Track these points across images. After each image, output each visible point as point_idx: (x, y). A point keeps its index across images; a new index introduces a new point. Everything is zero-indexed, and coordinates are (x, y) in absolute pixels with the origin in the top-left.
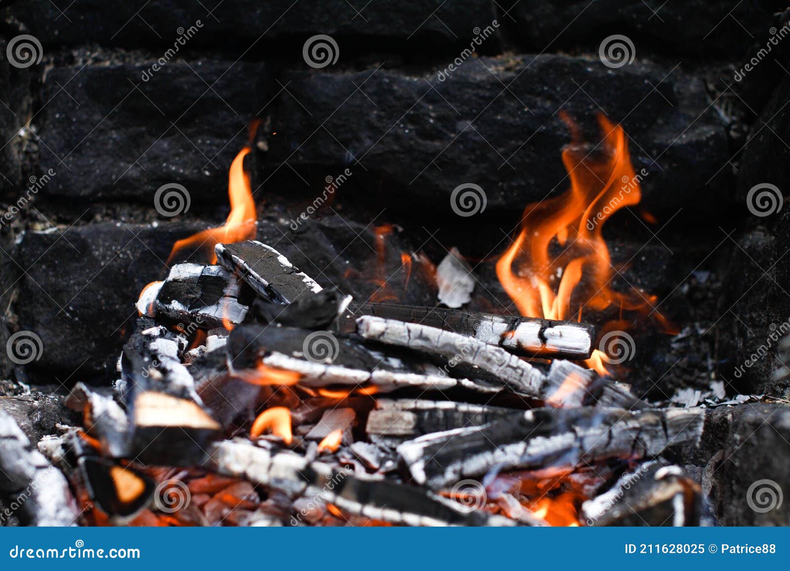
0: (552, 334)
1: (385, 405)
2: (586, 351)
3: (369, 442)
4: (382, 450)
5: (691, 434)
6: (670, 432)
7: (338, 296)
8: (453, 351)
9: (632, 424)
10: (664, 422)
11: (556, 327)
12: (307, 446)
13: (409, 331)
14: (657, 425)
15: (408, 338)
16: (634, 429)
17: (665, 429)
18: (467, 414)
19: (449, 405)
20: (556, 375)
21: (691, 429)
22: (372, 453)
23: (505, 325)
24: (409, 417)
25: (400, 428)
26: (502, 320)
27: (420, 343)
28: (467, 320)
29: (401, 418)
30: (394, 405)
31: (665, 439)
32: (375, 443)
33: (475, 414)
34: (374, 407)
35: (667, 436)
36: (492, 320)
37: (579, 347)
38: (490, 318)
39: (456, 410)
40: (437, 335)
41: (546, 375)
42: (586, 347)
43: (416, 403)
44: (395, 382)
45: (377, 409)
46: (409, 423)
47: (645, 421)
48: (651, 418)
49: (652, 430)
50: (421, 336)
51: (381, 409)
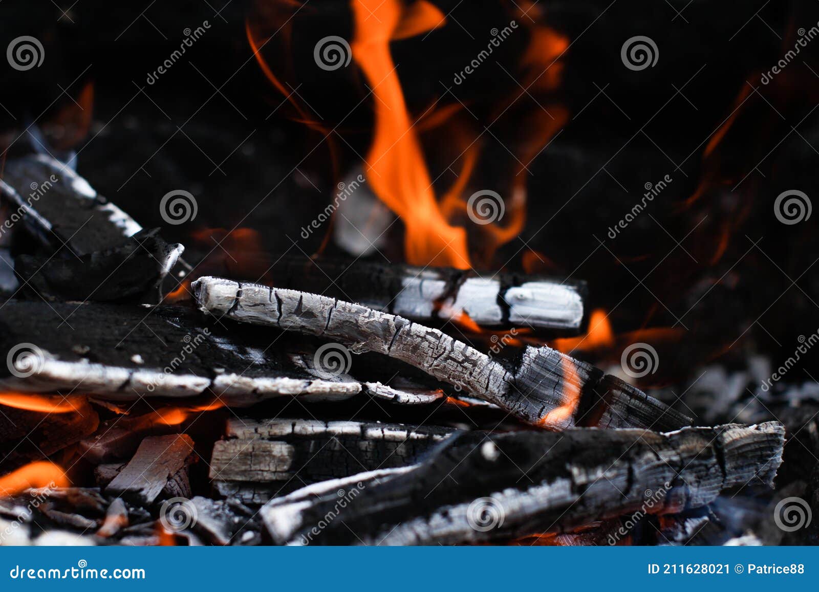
0: (519, 297)
1: (241, 430)
2: (575, 324)
3: (214, 495)
4: (235, 510)
5: (763, 468)
6: (728, 466)
7: (161, 243)
8: (355, 334)
9: (666, 456)
10: (719, 450)
11: (525, 285)
12: (106, 506)
13: (280, 302)
14: (707, 456)
15: (278, 314)
16: (671, 464)
17: (721, 463)
18: (381, 442)
19: (350, 427)
20: (531, 371)
21: (763, 459)
22: (218, 517)
23: (441, 284)
24: (281, 449)
25: (267, 471)
26: (435, 275)
27: (298, 321)
28: (378, 278)
29: (269, 453)
30: (256, 430)
31: (720, 479)
32: (224, 498)
33: (395, 441)
34: (222, 434)
35: (724, 475)
36: (420, 277)
37: (565, 318)
38: (417, 273)
39: (362, 436)
40: (327, 307)
41: (514, 373)
42: (576, 317)
43: (294, 425)
44: (255, 391)
45: (227, 438)
46: (281, 460)
47: (688, 450)
48: (698, 445)
49: (700, 465)
50: (300, 309)
51: (236, 437)
